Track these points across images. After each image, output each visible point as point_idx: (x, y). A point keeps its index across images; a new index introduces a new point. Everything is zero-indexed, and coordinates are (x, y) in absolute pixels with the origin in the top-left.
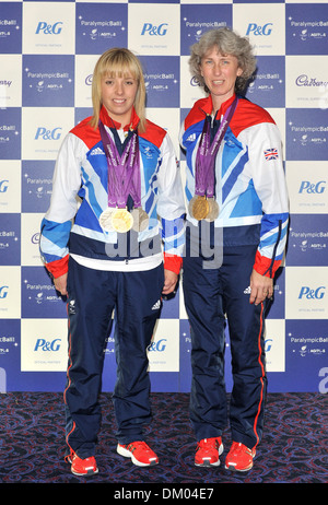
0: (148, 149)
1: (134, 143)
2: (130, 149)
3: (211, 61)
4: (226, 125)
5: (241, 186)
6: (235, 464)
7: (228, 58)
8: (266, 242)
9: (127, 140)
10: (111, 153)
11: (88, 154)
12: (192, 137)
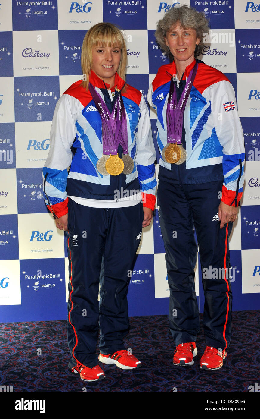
0: (131, 106)
1: (119, 101)
2: (118, 106)
3: (176, 33)
4: (191, 85)
5: (206, 133)
6: (207, 364)
7: (189, 31)
8: (230, 178)
9: (114, 99)
10: (102, 109)
11: (84, 111)
12: (161, 96)
